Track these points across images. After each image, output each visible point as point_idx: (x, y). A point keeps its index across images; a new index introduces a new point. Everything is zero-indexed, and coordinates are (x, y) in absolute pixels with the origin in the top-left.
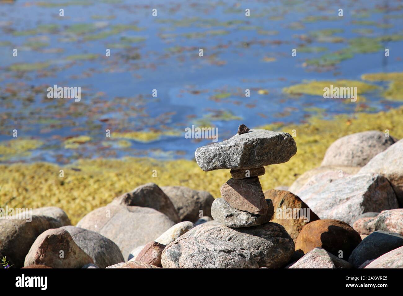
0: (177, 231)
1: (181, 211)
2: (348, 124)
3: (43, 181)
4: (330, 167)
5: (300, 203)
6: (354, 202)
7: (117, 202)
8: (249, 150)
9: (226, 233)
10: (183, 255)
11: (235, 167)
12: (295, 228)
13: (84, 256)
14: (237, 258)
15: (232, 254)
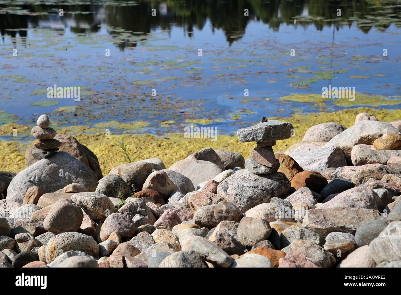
0: (225, 175)
1: (225, 163)
2: (316, 118)
3: (150, 144)
4: (308, 142)
5: (293, 161)
6: (323, 161)
7: (191, 157)
8: (268, 131)
9: (253, 177)
10: (229, 188)
11: (260, 140)
12: (290, 175)
13: (174, 186)
14: (259, 191)
15: (257, 188)
